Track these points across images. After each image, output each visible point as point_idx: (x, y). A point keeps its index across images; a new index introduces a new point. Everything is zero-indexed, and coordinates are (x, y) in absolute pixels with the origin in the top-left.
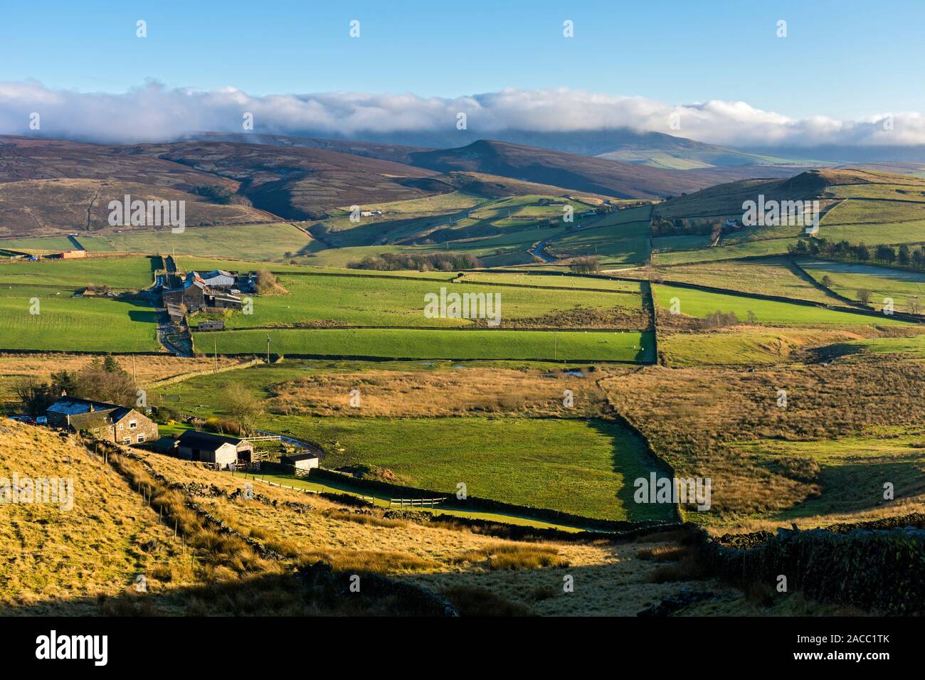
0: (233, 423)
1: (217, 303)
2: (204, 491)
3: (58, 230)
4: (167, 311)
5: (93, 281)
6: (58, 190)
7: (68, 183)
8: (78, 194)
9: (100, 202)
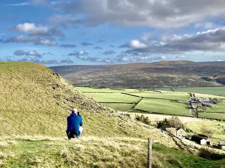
0: (206, 134)
1: (205, 106)
2: (193, 147)
3: (168, 86)
4: (192, 107)
5: (174, 98)
6: (168, 77)
7: (170, 76)
8: (173, 78)
9: (178, 80)
